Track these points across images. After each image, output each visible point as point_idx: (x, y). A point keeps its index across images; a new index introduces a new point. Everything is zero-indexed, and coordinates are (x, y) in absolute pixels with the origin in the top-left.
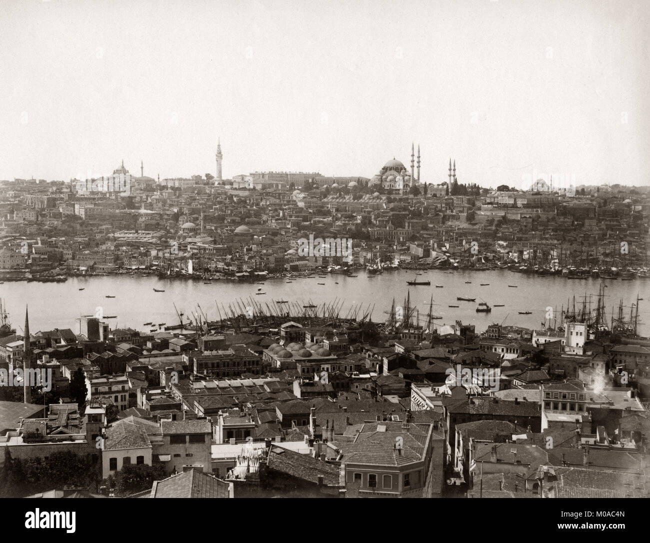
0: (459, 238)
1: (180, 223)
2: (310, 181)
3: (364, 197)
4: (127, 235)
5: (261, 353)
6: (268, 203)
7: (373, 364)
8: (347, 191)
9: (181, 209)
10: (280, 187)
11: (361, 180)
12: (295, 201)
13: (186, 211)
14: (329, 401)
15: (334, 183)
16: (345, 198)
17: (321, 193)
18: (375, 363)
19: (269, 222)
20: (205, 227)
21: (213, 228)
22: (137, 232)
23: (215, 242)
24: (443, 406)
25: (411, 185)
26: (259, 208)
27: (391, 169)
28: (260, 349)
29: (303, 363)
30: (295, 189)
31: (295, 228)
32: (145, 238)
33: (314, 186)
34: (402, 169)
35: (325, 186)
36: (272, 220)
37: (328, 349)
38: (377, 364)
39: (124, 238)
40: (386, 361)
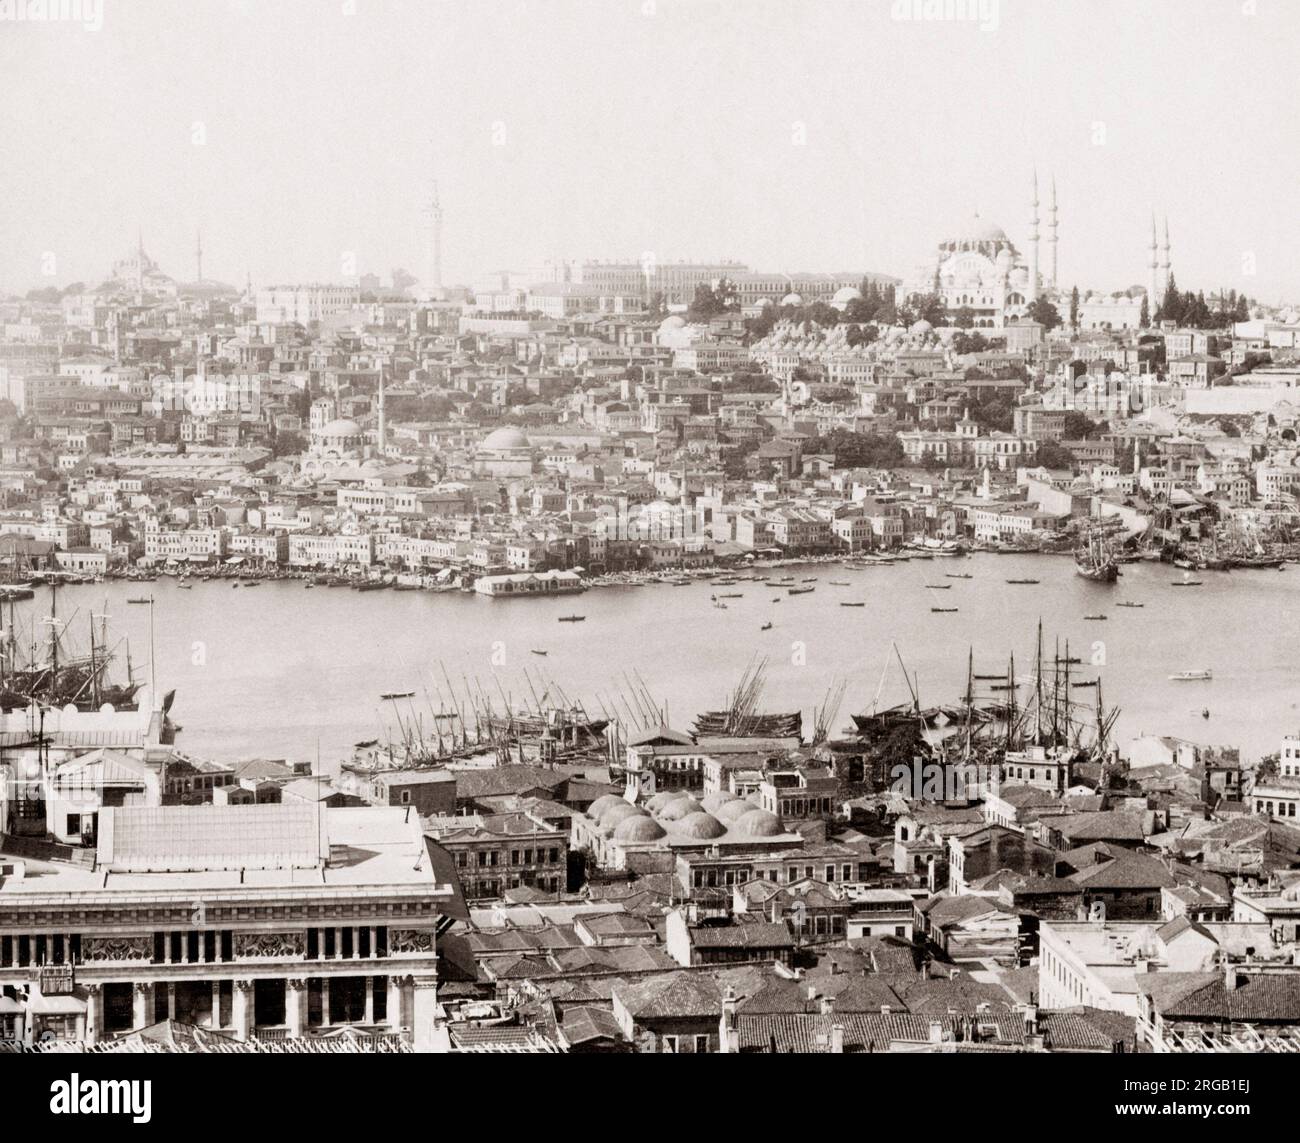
0: (1183, 463)
1: (312, 420)
2: (715, 285)
3: (881, 335)
4: (153, 461)
5: (564, 824)
6: (583, 358)
7: (917, 859)
8: (830, 318)
9: (315, 377)
10: (619, 309)
11: (874, 286)
12: (667, 351)
13: (331, 383)
14: (778, 977)
15: (788, 292)
16: (822, 338)
17: (748, 323)
18: (924, 858)
19: (589, 416)
20: (390, 433)
21: (416, 436)
22: (182, 450)
23: (419, 479)
24: (1142, 995)
25: (1030, 296)
26: (557, 373)
27: (966, 248)
28: (563, 811)
29: (697, 857)
30: (666, 314)
31: (668, 433)
32: (207, 467)
33: (728, 302)
34: (1001, 248)
35: (761, 302)
36: (595, 408)
37: (775, 812)
38: (930, 858)
39: (143, 468)
40: (957, 849)
